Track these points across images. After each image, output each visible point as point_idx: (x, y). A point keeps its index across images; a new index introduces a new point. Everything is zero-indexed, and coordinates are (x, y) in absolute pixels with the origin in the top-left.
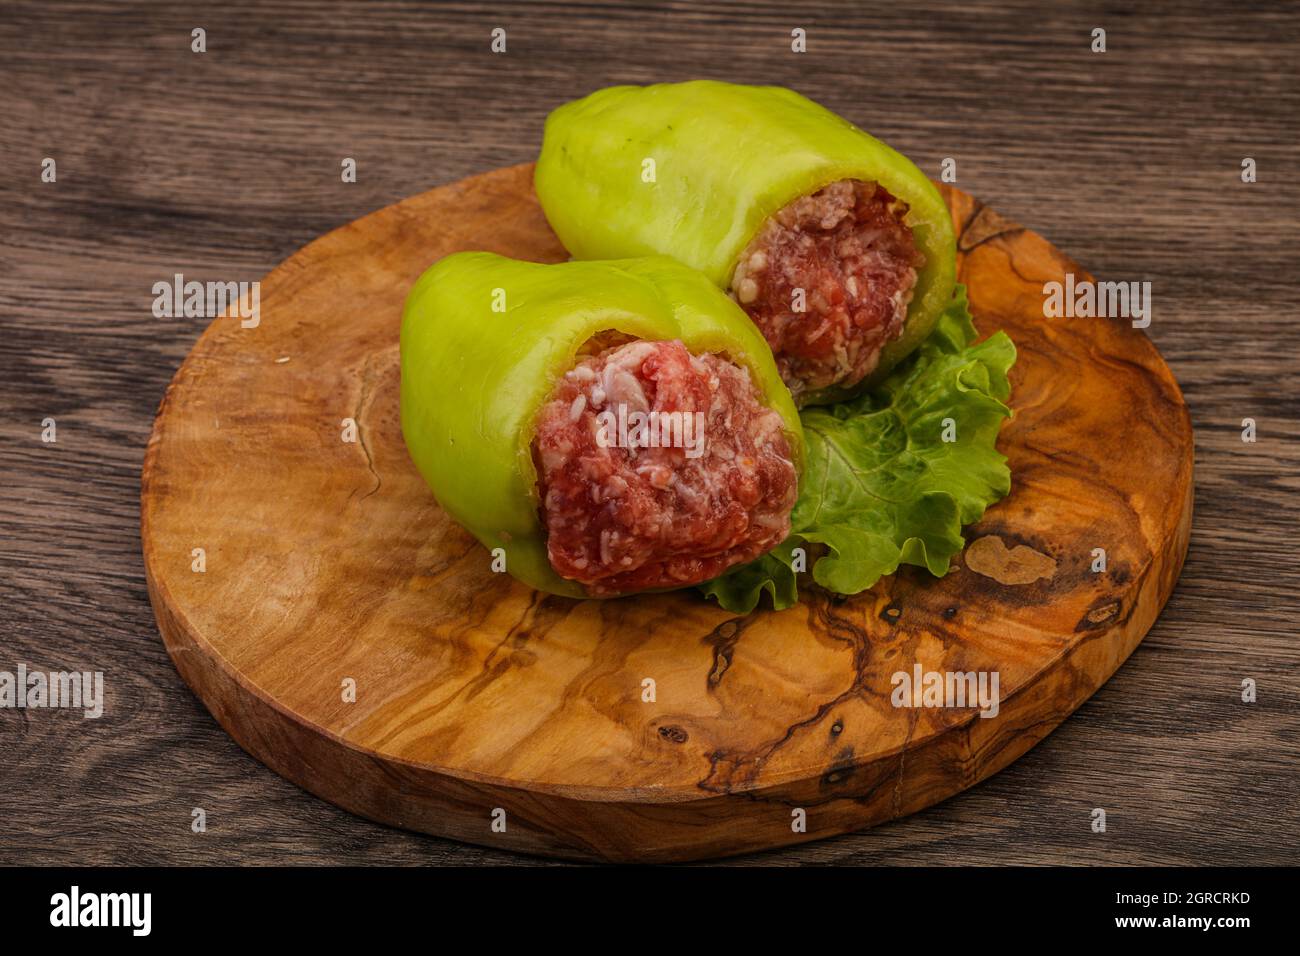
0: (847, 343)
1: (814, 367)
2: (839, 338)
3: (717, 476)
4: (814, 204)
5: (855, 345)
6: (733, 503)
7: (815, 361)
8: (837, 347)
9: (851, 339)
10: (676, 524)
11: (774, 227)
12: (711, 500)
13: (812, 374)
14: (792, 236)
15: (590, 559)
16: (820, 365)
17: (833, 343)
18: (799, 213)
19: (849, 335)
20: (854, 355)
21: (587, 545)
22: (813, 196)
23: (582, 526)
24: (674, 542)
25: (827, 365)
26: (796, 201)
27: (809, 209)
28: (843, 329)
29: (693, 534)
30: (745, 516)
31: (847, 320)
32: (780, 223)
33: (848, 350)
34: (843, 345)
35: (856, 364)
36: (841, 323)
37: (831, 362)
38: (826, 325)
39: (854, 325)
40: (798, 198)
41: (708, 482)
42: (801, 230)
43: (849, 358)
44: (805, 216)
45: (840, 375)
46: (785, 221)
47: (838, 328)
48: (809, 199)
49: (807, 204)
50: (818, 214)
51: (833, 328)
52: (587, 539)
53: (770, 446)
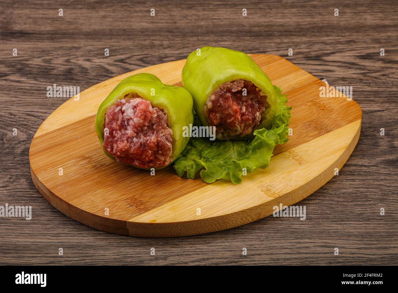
0: (240, 124)
1: (230, 129)
2: (237, 122)
3: (145, 138)
4: (230, 85)
5: (243, 125)
6: (147, 147)
7: (230, 128)
8: (237, 125)
9: (241, 123)
10: (130, 147)
11: (219, 89)
12: (141, 144)
13: (230, 131)
14: (223, 92)
15: (111, 149)
16: (232, 129)
17: (235, 123)
18: (226, 86)
19: (240, 122)
20: (242, 128)
21: (111, 145)
22: (231, 82)
23: (110, 140)
24: (130, 152)
25: (234, 129)
26: (225, 83)
27: (229, 86)
28: (238, 120)
29: (134, 151)
30: (150, 152)
31: (239, 117)
32: (220, 88)
33: (240, 126)
34: (238, 124)
35: (243, 130)
36: (238, 118)
37: (235, 128)
38: (233, 119)
39: (242, 120)
40: (226, 82)
41: (142, 139)
42: (227, 91)
43: (241, 128)
44: (228, 87)
45: (238, 133)
46: (222, 88)
47: (237, 120)
48: (229, 83)
49: (228, 84)
50: (231, 88)
51: (235, 119)
52: (111, 144)
53: (164, 137)
